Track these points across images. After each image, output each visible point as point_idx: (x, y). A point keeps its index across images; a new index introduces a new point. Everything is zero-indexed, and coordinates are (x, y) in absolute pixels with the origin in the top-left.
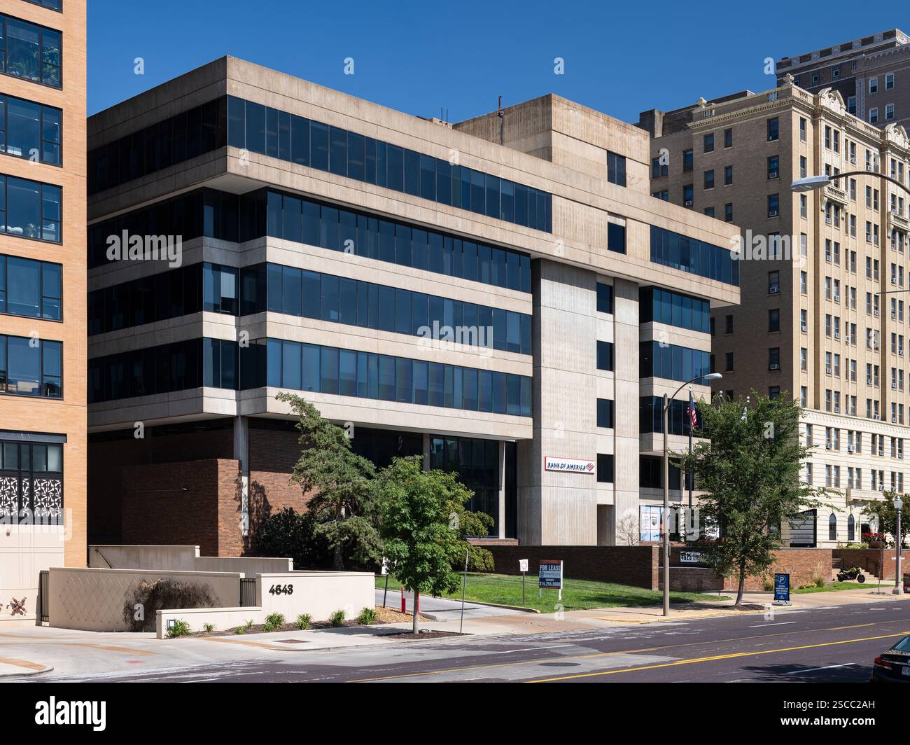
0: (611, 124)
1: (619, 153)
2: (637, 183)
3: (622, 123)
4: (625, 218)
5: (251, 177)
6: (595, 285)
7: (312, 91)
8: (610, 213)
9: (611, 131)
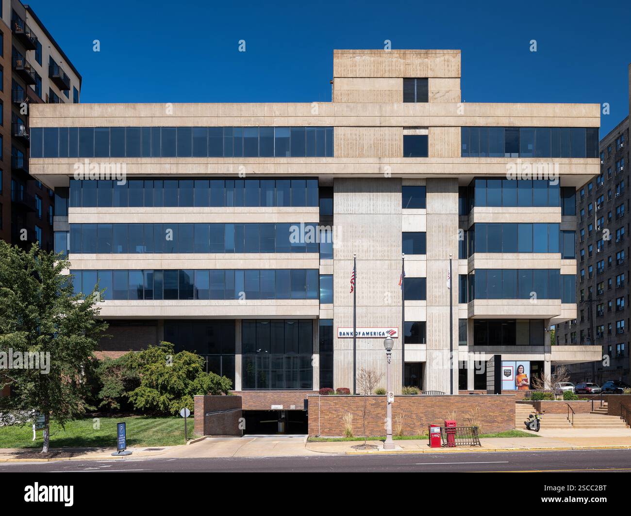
0: (408, 56)
1: (419, 76)
2: (444, 96)
3: (423, 51)
4: (426, 127)
5: (47, 173)
6: (399, 187)
7: (96, 109)
8: (405, 128)
9: (408, 61)
